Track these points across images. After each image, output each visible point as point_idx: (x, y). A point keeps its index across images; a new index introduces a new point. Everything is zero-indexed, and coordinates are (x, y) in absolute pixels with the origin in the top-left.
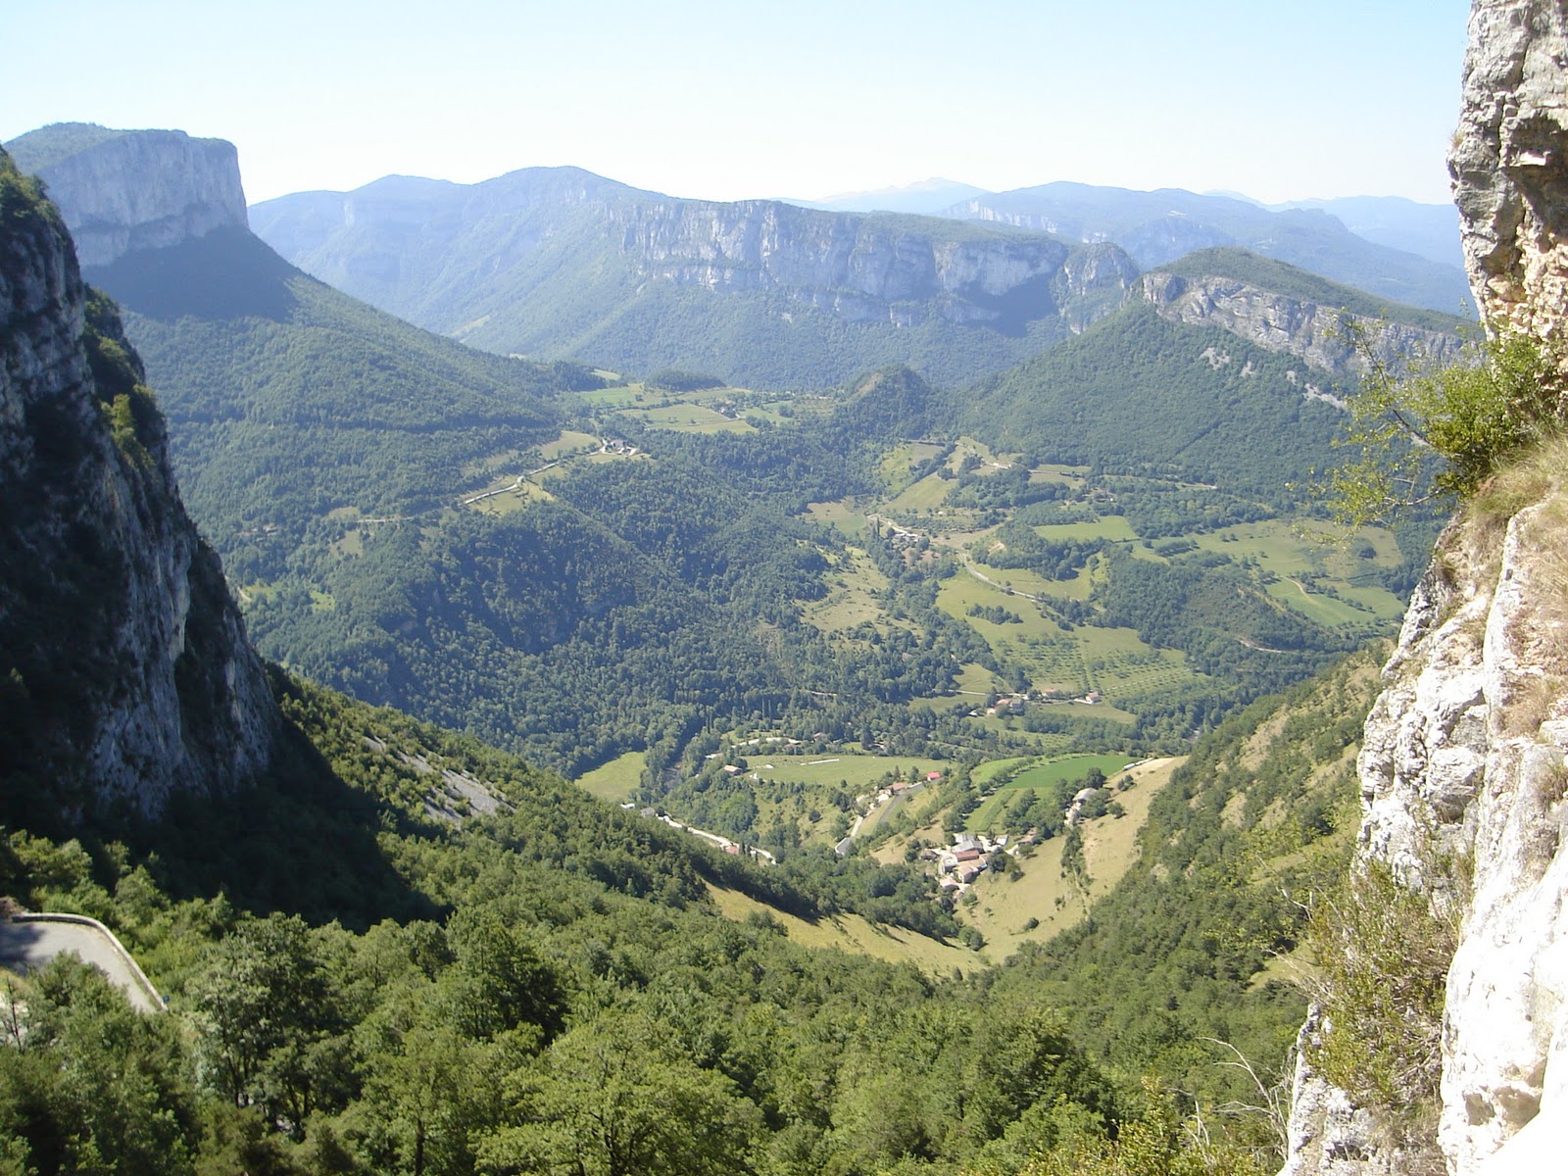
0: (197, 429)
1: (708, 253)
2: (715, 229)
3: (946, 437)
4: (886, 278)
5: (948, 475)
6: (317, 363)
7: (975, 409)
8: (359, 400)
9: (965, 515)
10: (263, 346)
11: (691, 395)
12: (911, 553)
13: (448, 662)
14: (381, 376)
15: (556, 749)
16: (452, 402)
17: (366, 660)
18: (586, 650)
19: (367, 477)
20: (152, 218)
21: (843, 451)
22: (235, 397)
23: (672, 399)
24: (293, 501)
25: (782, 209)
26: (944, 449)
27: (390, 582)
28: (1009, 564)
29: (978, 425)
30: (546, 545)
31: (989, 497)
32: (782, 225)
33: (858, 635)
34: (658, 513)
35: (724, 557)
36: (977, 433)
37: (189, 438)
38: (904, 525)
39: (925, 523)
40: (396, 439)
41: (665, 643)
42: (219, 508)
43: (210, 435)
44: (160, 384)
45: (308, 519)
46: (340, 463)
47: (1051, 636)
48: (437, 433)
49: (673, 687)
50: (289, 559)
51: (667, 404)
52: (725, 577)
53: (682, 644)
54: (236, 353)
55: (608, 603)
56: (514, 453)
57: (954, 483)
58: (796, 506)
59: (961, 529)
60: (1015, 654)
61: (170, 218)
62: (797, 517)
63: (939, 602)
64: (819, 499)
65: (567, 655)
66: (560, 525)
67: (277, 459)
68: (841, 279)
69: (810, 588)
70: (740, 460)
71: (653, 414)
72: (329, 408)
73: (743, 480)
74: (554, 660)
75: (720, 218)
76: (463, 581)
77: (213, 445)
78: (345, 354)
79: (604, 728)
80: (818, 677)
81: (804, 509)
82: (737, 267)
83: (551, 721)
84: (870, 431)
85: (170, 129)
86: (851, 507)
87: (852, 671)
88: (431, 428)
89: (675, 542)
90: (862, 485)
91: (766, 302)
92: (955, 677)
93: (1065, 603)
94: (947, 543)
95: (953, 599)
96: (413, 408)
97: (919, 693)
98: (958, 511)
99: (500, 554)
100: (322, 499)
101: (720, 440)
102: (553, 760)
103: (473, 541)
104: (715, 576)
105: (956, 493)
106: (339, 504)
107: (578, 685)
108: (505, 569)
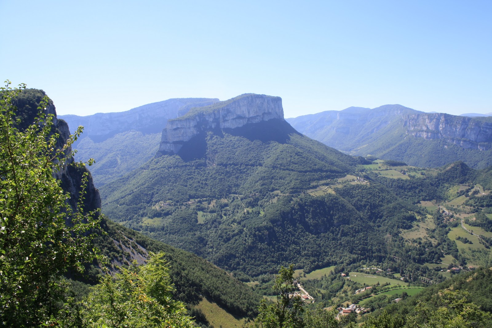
0: (250, 168)
1: (424, 128)
2: (427, 121)
3: (472, 184)
4: (477, 136)
5: (467, 196)
6: (282, 153)
7: (483, 176)
8: (289, 163)
9: (468, 208)
10: (272, 148)
11: (395, 167)
12: (447, 219)
13: (287, 234)
14: (297, 157)
15: (310, 262)
16: (316, 165)
17: (263, 230)
18: (331, 236)
19: (284, 183)
20: (253, 116)
21: (437, 186)
22: (262, 161)
23: (388, 168)
24: (265, 188)
25: (446, 116)
26: (470, 187)
27: (277, 211)
28: (474, 224)
29: (483, 181)
30: (326, 205)
31: (477, 203)
32: (446, 120)
33: (414, 241)
34: (365, 200)
35: (382, 214)
36: (482, 183)
37: (248, 170)
38: (448, 210)
39: (455, 209)
40: (295, 174)
41: (354, 236)
42: (248, 188)
43: (253, 170)
44: (245, 156)
45: (267, 193)
46: (280, 179)
47: (481, 249)
48: (307, 173)
49: (353, 249)
50: (259, 202)
51: (387, 170)
52: (382, 220)
53: (359, 237)
54: (265, 150)
55: (341, 223)
56: (329, 180)
57: (468, 198)
58: (416, 201)
59: (465, 212)
60: (466, 254)
61: (258, 116)
62: (416, 204)
63: (448, 235)
64: (424, 200)
65: (324, 236)
66: (332, 200)
67: (264, 177)
68: (463, 136)
69: (406, 226)
70: (402, 187)
71: (381, 172)
72: (281, 165)
73: (402, 192)
74: (320, 237)
75: (428, 118)
76: (299, 213)
77: (253, 172)
78: (290, 151)
79: (328, 258)
80: (397, 252)
81: (419, 202)
82: (432, 132)
83: (312, 254)
84: (447, 180)
85: (261, 94)
86: (434, 203)
87: (407, 252)
88: (306, 172)
89: (368, 208)
90: (440, 197)
91: (440, 142)
92: (441, 258)
93: (489, 239)
94: (459, 217)
95: (453, 234)
96: (303, 166)
97: (427, 261)
98: (466, 207)
99: (312, 207)
100: (273, 188)
101: (398, 181)
102: (308, 264)
103: (305, 202)
104: (378, 219)
105: (467, 201)
106: (277, 190)
107: (325, 245)
108: (312, 211)
